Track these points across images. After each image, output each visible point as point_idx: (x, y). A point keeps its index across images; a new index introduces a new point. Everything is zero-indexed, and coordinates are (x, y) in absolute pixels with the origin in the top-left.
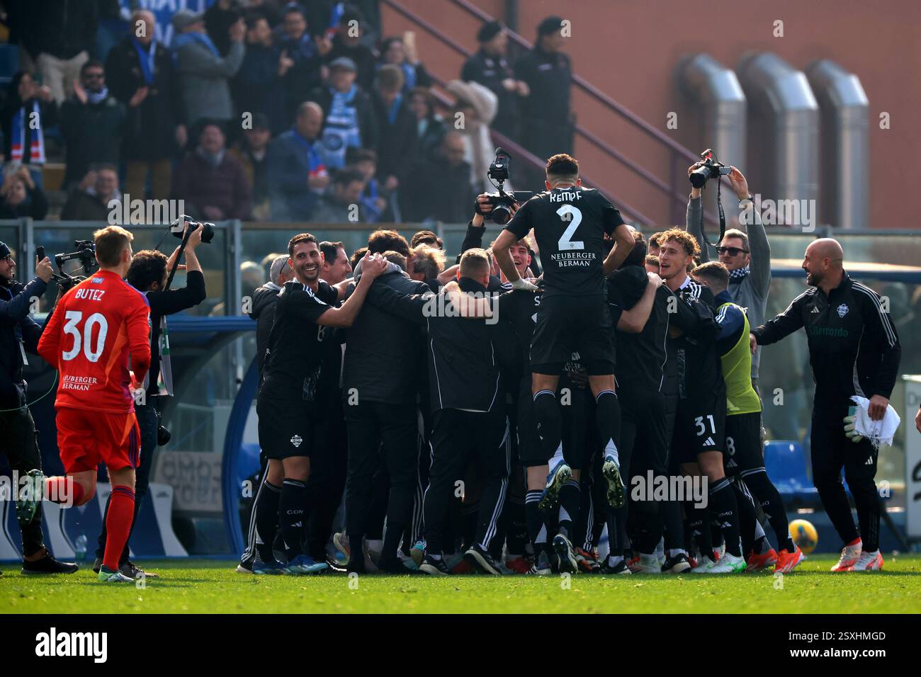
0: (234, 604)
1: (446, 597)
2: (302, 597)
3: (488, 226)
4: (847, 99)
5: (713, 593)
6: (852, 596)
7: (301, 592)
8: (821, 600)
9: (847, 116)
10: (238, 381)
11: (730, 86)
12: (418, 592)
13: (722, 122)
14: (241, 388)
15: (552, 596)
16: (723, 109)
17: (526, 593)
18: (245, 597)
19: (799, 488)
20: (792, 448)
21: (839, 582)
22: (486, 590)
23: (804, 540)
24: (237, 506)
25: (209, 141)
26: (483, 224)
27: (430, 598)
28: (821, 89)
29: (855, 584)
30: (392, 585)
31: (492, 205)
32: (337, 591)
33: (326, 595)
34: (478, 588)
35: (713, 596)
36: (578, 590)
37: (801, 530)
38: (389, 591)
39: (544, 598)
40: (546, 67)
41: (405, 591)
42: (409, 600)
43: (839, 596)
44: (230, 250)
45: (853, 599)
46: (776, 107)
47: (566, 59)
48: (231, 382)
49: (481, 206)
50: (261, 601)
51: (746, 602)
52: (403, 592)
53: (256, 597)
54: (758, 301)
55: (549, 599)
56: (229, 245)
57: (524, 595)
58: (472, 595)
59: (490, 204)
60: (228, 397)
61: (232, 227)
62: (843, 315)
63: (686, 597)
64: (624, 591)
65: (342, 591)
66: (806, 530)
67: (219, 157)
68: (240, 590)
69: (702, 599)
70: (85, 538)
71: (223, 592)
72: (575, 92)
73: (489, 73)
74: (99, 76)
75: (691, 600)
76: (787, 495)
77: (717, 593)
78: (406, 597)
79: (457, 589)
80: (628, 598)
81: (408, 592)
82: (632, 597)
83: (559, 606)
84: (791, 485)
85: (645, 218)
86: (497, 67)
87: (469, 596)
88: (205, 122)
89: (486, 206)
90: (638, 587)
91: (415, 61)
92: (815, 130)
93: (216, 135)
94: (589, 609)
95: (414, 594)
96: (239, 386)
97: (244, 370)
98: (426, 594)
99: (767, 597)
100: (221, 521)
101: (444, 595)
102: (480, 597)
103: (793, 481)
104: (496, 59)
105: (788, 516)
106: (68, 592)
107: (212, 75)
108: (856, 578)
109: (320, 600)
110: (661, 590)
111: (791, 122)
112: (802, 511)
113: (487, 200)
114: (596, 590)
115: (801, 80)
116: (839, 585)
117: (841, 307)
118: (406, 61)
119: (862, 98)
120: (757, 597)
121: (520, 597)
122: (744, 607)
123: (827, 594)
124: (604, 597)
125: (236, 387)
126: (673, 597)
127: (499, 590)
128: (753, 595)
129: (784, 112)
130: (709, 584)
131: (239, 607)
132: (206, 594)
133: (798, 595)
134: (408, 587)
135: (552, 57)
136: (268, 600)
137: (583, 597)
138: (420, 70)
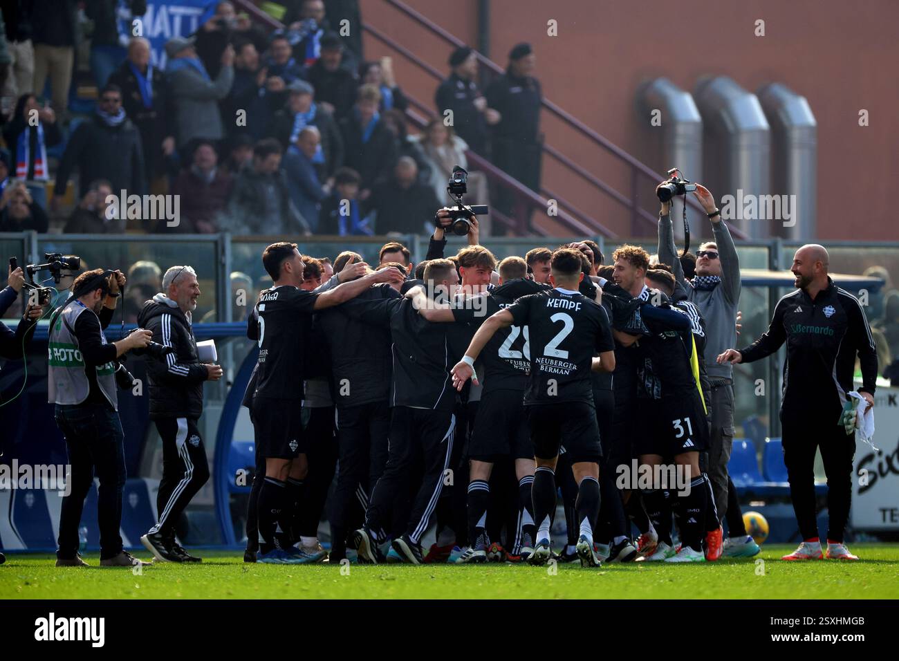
0: (224, 591)
1: (423, 584)
2: (287, 585)
3: (448, 239)
4: (796, 120)
5: (671, 581)
6: (800, 583)
7: (287, 580)
8: (771, 587)
9: (796, 136)
10: (229, 383)
11: (687, 108)
12: (397, 580)
13: (680, 141)
14: (232, 390)
15: (520, 584)
16: (681, 129)
17: (496, 581)
18: (235, 584)
19: (751, 482)
20: (745, 445)
21: (788, 570)
22: (459, 578)
23: (756, 532)
24: (227, 499)
25: (203, 160)
26: (444, 238)
27: (408, 585)
28: (772, 110)
29: (803, 572)
30: (372, 573)
31: (451, 219)
32: (320, 579)
33: (310, 583)
34: (453, 576)
35: (671, 583)
36: (545, 578)
37: (753, 522)
38: (369, 579)
39: (514, 585)
40: (516, 90)
41: (384, 579)
42: (388, 588)
43: (789, 583)
44: (221, 259)
45: (801, 586)
46: (730, 127)
47: (537, 84)
48: (222, 384)
49: (441, 220)
50: (249, 588)
51: (701, 589)
52: (382, 579)
53: (245, 585)
54: (730, 308)
55: (518, 586)
56: (220, 257)
57: (494, 583)
58: (447, 582)
59: (450, 217)
60: (219, 398)
61: (223, 239)
62: (830, 315)
63: (646, 584)
64: (588, 579)
65: (325, 579)
66: (759, 522)
67: (212, 174)
68: (230, 577)
69: (660, 585)
70: (85, 530)
71: (214, 580)
72: (544, 114)
73: (461, 96)
74: (116, 101)
75: (650, 587)
76: (740, 489)
77: (675, 580)
78: (385, 584)
79: (432, 577)
80: (592, 585)
81: (387, 579)
82: (596, 584)
83: (527, 593)
84: (744, 480)
85: (607, 231)
86: (467, 90)
87: (444, 583)
88: (199, 142)
89: (446, 219)
90: (601, 575)
91: (393, 84)
92: (766, 149)
93: (209, 154)
94: (556, 596)
95: (392, 582)
96: (229, 388)
97: (234, 371)
98: (404, 581)
99: (721, 584)
100: (212, 514)
101: (421, 582)
102: (455, 584)
103: (745, 476)
104: (467, 83)
105: (742, 508)
106: (69, 580)
107: (204, 98)
108: (804, 566)
109: (304, 587)
110: (622, 577)
111: (744, 141)
112: (754, 504)
113: (448, 213)
114: (562, 578)
115: (754, 102)
116: (789, 573)
117: (827, 308)
118: (384, 85)
119: (810, 119)
120: (711, 584)
121: (491, 584)
122: (700, 593)
123: (778, 581)
124: (570, 585)
125: (226, 389)
126: (633, 584)
127: (472, 578)
128: (709, 582)
129: (738, 132)
130: (667, 572)
131: (229, 594)
132: (198, 581)
133: (750, 582)
134: (387, 575)
135: (522, 81)
136: (256, 587)
137: (550, 585)
138: (396, 93)
